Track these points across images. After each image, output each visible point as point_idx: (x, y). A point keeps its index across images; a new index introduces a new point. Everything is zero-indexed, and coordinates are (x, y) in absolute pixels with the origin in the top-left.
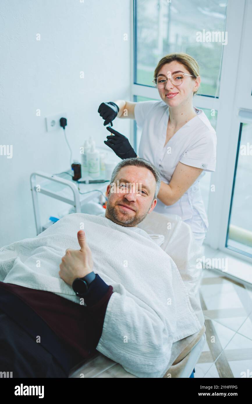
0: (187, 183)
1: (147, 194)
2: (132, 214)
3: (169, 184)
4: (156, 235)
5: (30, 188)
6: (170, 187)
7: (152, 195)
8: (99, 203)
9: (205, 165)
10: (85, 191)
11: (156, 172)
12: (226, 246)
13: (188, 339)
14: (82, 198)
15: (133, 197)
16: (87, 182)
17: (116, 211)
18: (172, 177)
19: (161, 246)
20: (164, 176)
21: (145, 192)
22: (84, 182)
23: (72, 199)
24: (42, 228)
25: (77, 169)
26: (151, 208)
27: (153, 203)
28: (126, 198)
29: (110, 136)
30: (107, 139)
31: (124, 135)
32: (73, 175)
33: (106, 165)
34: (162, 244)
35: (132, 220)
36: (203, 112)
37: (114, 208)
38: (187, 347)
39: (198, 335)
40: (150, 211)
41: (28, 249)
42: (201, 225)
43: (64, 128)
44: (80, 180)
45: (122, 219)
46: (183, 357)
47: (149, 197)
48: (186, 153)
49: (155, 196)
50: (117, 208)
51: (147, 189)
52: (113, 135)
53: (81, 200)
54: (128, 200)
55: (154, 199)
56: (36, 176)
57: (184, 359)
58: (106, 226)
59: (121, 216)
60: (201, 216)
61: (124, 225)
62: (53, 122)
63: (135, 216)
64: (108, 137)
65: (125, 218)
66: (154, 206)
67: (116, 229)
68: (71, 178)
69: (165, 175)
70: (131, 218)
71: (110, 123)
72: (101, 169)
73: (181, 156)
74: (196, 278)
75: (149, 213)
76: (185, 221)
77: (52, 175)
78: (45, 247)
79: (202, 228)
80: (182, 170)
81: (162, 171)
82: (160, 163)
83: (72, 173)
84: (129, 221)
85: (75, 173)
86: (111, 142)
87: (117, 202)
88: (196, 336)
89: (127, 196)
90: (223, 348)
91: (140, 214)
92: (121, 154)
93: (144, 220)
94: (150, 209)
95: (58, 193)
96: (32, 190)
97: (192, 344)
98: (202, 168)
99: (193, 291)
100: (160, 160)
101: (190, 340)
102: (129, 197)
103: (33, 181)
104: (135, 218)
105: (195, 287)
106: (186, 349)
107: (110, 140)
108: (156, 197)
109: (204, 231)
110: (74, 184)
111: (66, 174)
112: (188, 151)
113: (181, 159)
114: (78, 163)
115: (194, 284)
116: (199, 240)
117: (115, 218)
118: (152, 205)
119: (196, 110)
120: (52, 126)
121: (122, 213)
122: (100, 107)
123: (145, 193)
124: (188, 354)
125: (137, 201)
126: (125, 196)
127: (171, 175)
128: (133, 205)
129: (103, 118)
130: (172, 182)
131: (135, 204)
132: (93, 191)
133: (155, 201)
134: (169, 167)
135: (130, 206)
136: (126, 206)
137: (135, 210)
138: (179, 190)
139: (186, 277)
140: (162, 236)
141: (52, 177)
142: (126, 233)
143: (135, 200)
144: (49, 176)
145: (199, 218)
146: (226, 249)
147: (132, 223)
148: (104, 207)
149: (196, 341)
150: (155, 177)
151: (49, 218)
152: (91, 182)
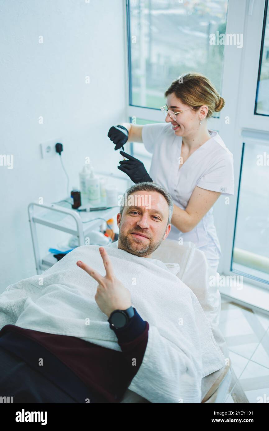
0: (205, 208)
1: (160, 220)
2: (146, 242)
3: (185, 210)
4: (171, 264)
5: (28, 219)
6: (188, 213)
7: (165, 220)
8: (101, 231)
9: (224, 189)
10: (87, 220)
11: (167, 195)
12: (231, 270)
13: (214, 374)
14: (85, 228)
15: (146, 224)
16: (88, 209)
17: (130, 240)
18: (188, 202)
19: (178, 275)
20: (179, 202)
21: (158, 217)
22: (85, 210)
23: (75, 229)
24: (41, 261)
25: (76, 196)
26: (166, 233)
27: (168, 228)
28: (138, 226)
29: (123, 161)
30: (120, 165)
31: (139, 159)
32: (73, 203)
33: (107, 192)
34: (178, 273)
35: (147, 249)
36: (218, 134)
37: (126, 237)
38: (215, 383)
39: (225, 369)
40: (164, 237)
41: (38, 287)
42: (215, 251)
43: (60, 154)
44: (80, 208)
45: (137, 248)
46: (212, 393)
47: (163, 222)
48: (203, 177)
49: (168, 221)
50: (130, 237)
51: (160, 214)
52: (127, 159)
53: (84, 230)
54: (141, 227)
55: (168, 224)
56: (35, 206)
57: (213, 396)
58: (121, 258)
59: (135, 245)
60: (215, 242)
61: (139, 255)
62: (49, 148)
63: (150, 244)
64: (121, 162)
65: (140, 246)
66: (168, 232)
67: (132, 260)
68: (71, 206)
69: (181, 200)
70: (146, 246)
71: (122, 148)
72: (101, 195)
73: (198, 181)
74: (216, 307)
75: (163, 240)
76: (201, 248)
77: (52, 205)
78: (57, 286)
79: (217, 254)
80: (199, 195)
81: (177, 196)
82: (175, 188)
83: (71, 201)
84: (144, 250)
85: (75, 201)
86: (125, 167)
87: (129, 230)
88: (222, 371)
89: (140, 223)
90: (238, 377)
91: (155, 241)
92: (137, 179)
93: (159, 248)
94: (164, 235)
95: (59, 223)
96: (30, 221)
97: (220, 379)
98: (221, 191)
99: (214, 322)
100: (175, 185)
101: (217, 375)
102: (142, 224)
103: (31, 211)
104: (150, 246)
105: (216, 317)
106: (214, 385)
107: (124, 165)
108: (170, 222)
109: (218, 258)
110: (75, 212)
111: (65, 202)
112: (205, 174)
113: (197, 184)
114: (77, 191)
115: (215, 315)
116: (214, 267)
117: (128, 248)
118: (166, 231)
119: (210, 132)
120: (48, 152)
121: (135, 242)
122: (110, 131)
123: (158, 219)
124: (216, 391)
125: (151, 227)
126: (138, 224)
127: (188, 200)
128: (147, 233)
129: (114, 143)
130: (189, 208)
131: (149, 231)
132: (96, 219)
133: (169, 227)
134: (185, 191)
135: (144, 234)
136: (140, 234)
137: (149, 237)
138: (197, 216)
139: (207, 307)
140: (177, 264)
141: (53, 206)
142: (142, 264)
143: (148, 227)
144: (49, 205)
145: (213, 244)
146: (231, 273)
147: (147, 251)
148: (107, 236)
149: (224, 376)
150: (167, 201)
151: (48, 249)
152: (92, 210)
